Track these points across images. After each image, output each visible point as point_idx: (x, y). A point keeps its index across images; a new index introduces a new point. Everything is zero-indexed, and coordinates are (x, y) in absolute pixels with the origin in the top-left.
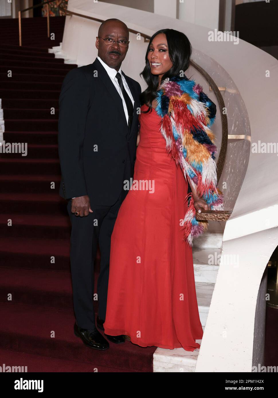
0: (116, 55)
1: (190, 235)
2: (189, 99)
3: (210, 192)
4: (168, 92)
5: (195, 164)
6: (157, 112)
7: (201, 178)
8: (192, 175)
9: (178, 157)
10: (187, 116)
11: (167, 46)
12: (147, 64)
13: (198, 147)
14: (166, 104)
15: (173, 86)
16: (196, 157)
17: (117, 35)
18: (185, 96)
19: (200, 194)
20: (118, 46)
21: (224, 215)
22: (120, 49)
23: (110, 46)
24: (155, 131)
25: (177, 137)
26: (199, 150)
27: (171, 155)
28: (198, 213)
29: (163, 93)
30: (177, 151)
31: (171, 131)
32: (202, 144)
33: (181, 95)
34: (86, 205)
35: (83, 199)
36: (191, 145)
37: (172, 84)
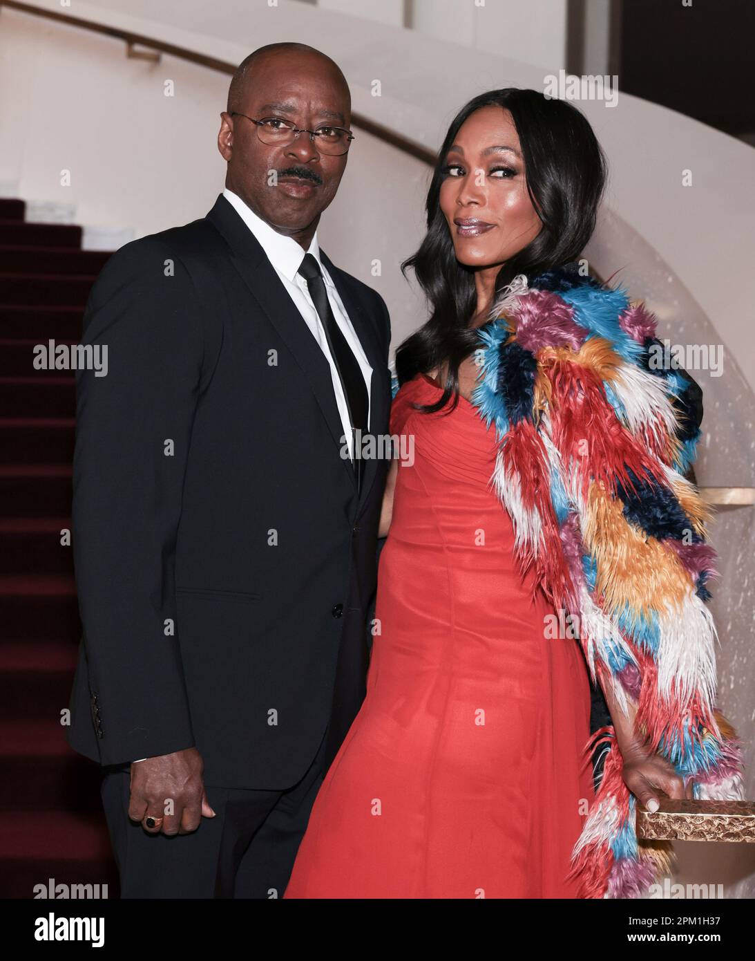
0: (304, 183)
2: (612, 361)
3: (690, 732)
4: (529, 329)
5: (633, 622)
6: (481, 409)
7: (651, 672)
8: (618, 660)
9: (571, 587)
10: (601, 429)
11: (522, 154)
13: (643, 550)
14: (525, 378)
15: (546, 307)
16: (634, 592)
17: (309, 104)
18: (594, 348)
19: (649, 736)
20: (312, 147)
22: (318, 158)
23: (278, 149)
24: (464, 484)
25: (563, 510)
26: (644, 563)
27: (530, 583)
28: (646, 813)
29: (508, 334)
30: (564, 564)
31: (541, 486)
32: (659, 539)
33: (581, 343)
34: (192, 790)
35: (178, 763)
36: (616, 545)
37: (541, 302)
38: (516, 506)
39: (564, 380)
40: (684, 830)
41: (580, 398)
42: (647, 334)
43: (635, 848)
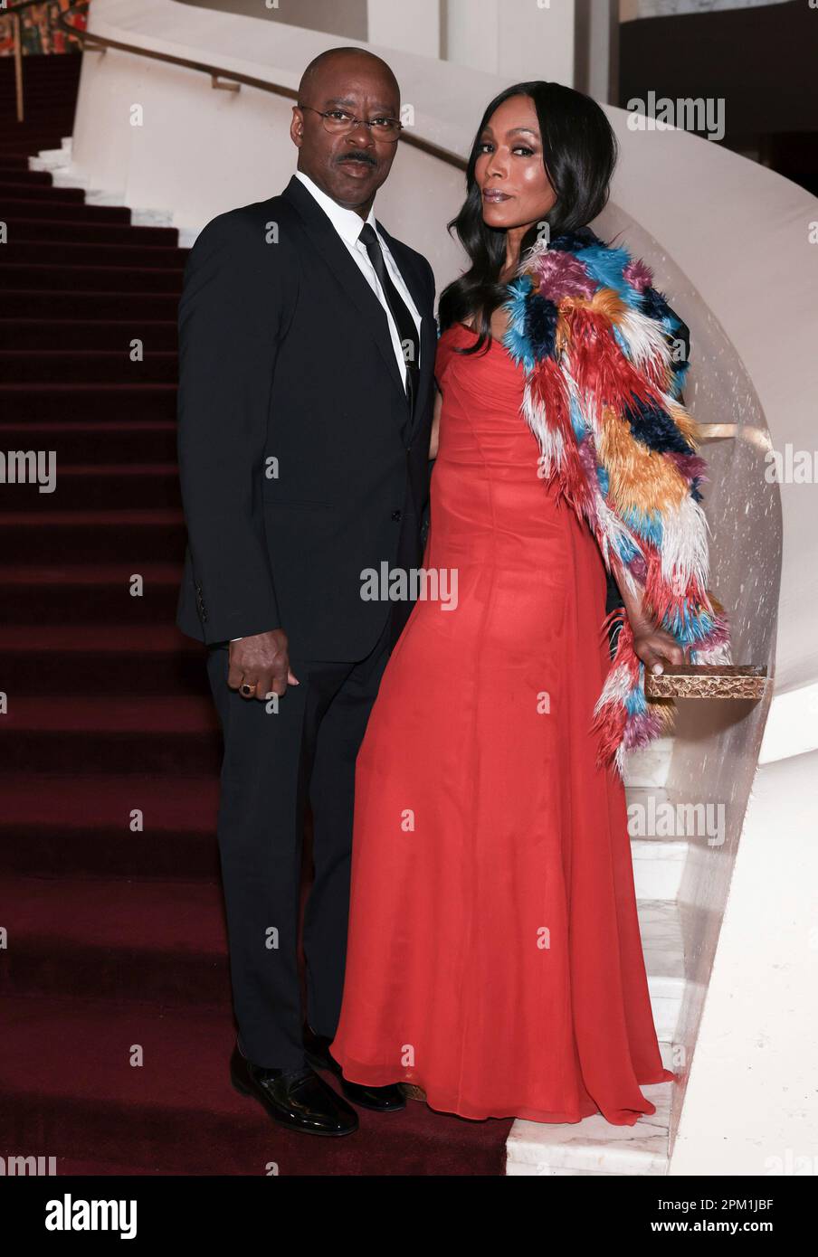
0: (363, 165)
1: (623, 745)
2: (619, 308)
3: (689, 608)
4: (550, 283)
5: (638, 517)
6: (511, 350)
7: (656, 561)
8: (628, 553)
9: (589, 494)
10: (611, 363)
11: (540, 136)
12: (472, 194)
13: (647, 461)
14: (548, 322)
15: (563, 264)
16: (640, 497)
17: (366, 99)
18: (603, 298)
19: (655, 614)
20: (369, 135)
21: (739, 679)
22: (374, 144)
23: (340, 136)
24: (500, 412)
25: (580, 431)
26: (649, 472)
27: (555, 491)
28: (653, 676)
29: (532, 288)
30: (583, 475)
31: (562, 412)
32: (660, 453)
33: (593, 293)
34: (280, 663)
35: (268, 641)
36: (625, 458)
37: (559, 260)
38: (541, 429)
39: (581, 324)
40: (684, 689)
41: (593, 339)
42: (646, 284)
43: (645, 705)
